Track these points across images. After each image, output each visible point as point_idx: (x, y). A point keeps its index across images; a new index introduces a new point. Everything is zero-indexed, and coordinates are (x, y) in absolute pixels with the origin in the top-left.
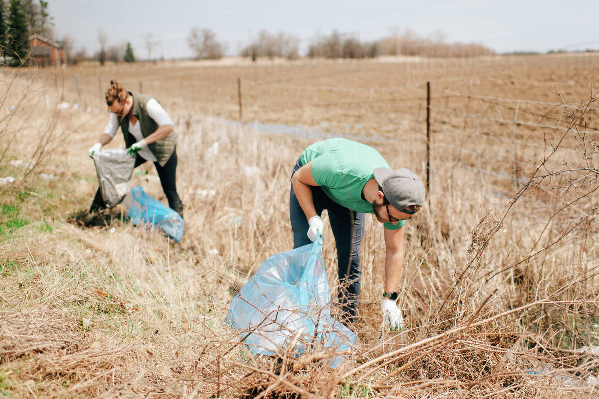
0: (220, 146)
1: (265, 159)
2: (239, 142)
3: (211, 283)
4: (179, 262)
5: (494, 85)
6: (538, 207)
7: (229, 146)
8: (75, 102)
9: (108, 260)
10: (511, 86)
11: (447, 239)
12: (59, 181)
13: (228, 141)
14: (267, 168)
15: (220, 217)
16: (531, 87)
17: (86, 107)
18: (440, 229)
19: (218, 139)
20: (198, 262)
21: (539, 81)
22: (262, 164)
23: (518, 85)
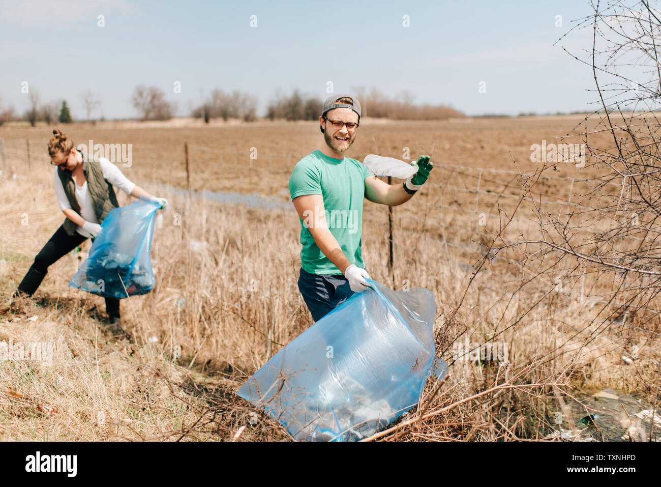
0: (165, 218)
1: (215, 232)
3: (147, 377)
4: (112, 354)
5: (464, 149)
10: (481, 151)
14: (218, 243)
15: (161, 300)
16: (502, 152)
17: (12, 175)
20: (133, 352)
21: (509, 145)
22: (212, 239)
23: (488, 150)
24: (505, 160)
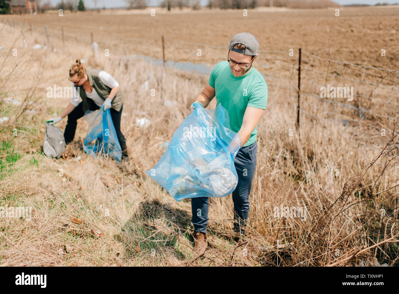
0: (149, 84)
1: (182, 95)
2: (164, 81)
3: (151, 205)
4: (128, 186)
5: (340, 32)
6: (373, 134)
7: (156, 84)
8: (45, 45)
9: (79, 187)
10: (352, 34)
11: (311, 161)
12: (39, 114)
13: (155, 80)
14: (183, 102)
15: (153, 145)
16: (365, 35)
17: (53, 49)
18: (306, 154)
19: (148, 78)
20: (140, 185)
21: (371, 29)
22: (180, 99)
23: (356, 33)
24: (368, 41)
